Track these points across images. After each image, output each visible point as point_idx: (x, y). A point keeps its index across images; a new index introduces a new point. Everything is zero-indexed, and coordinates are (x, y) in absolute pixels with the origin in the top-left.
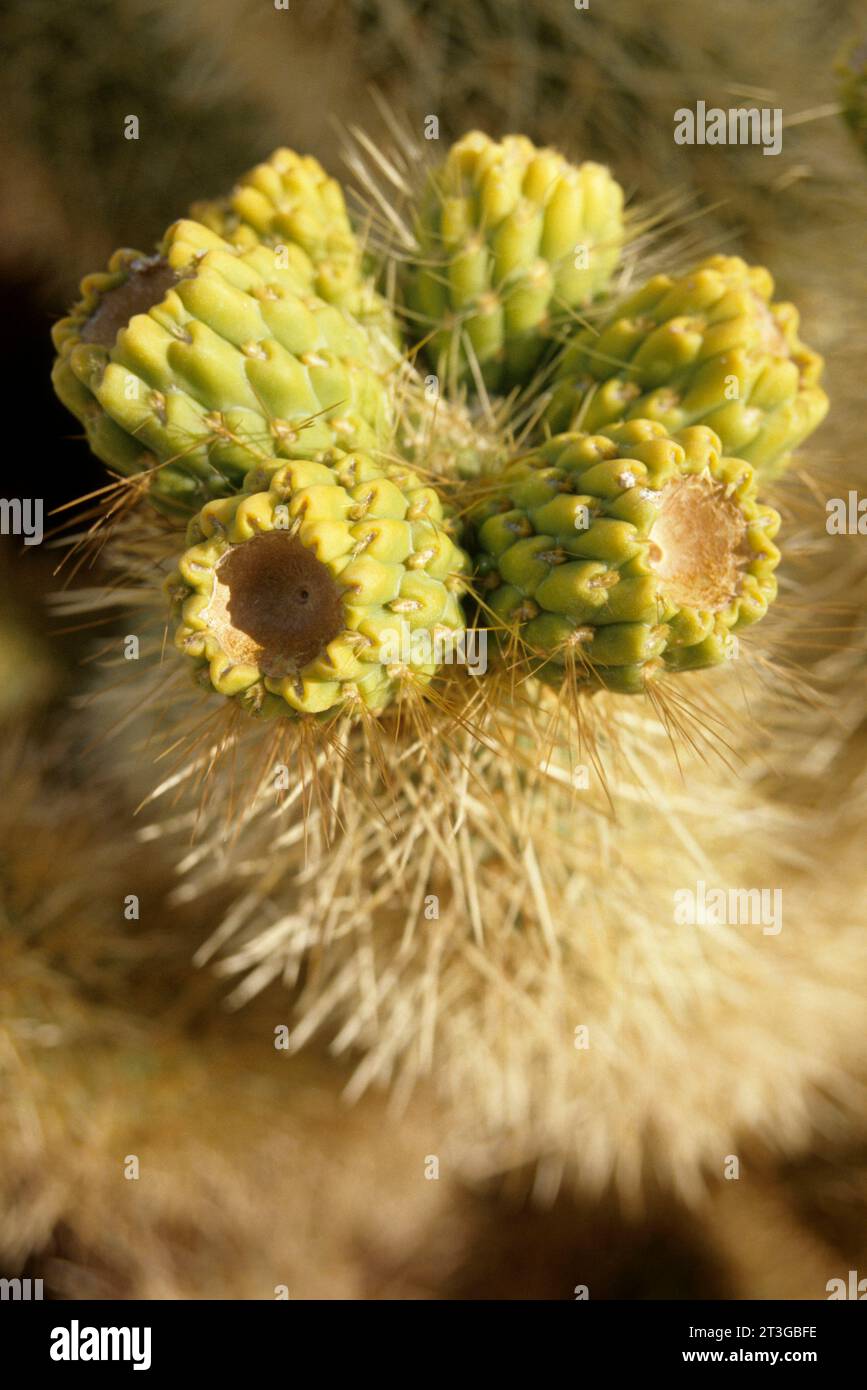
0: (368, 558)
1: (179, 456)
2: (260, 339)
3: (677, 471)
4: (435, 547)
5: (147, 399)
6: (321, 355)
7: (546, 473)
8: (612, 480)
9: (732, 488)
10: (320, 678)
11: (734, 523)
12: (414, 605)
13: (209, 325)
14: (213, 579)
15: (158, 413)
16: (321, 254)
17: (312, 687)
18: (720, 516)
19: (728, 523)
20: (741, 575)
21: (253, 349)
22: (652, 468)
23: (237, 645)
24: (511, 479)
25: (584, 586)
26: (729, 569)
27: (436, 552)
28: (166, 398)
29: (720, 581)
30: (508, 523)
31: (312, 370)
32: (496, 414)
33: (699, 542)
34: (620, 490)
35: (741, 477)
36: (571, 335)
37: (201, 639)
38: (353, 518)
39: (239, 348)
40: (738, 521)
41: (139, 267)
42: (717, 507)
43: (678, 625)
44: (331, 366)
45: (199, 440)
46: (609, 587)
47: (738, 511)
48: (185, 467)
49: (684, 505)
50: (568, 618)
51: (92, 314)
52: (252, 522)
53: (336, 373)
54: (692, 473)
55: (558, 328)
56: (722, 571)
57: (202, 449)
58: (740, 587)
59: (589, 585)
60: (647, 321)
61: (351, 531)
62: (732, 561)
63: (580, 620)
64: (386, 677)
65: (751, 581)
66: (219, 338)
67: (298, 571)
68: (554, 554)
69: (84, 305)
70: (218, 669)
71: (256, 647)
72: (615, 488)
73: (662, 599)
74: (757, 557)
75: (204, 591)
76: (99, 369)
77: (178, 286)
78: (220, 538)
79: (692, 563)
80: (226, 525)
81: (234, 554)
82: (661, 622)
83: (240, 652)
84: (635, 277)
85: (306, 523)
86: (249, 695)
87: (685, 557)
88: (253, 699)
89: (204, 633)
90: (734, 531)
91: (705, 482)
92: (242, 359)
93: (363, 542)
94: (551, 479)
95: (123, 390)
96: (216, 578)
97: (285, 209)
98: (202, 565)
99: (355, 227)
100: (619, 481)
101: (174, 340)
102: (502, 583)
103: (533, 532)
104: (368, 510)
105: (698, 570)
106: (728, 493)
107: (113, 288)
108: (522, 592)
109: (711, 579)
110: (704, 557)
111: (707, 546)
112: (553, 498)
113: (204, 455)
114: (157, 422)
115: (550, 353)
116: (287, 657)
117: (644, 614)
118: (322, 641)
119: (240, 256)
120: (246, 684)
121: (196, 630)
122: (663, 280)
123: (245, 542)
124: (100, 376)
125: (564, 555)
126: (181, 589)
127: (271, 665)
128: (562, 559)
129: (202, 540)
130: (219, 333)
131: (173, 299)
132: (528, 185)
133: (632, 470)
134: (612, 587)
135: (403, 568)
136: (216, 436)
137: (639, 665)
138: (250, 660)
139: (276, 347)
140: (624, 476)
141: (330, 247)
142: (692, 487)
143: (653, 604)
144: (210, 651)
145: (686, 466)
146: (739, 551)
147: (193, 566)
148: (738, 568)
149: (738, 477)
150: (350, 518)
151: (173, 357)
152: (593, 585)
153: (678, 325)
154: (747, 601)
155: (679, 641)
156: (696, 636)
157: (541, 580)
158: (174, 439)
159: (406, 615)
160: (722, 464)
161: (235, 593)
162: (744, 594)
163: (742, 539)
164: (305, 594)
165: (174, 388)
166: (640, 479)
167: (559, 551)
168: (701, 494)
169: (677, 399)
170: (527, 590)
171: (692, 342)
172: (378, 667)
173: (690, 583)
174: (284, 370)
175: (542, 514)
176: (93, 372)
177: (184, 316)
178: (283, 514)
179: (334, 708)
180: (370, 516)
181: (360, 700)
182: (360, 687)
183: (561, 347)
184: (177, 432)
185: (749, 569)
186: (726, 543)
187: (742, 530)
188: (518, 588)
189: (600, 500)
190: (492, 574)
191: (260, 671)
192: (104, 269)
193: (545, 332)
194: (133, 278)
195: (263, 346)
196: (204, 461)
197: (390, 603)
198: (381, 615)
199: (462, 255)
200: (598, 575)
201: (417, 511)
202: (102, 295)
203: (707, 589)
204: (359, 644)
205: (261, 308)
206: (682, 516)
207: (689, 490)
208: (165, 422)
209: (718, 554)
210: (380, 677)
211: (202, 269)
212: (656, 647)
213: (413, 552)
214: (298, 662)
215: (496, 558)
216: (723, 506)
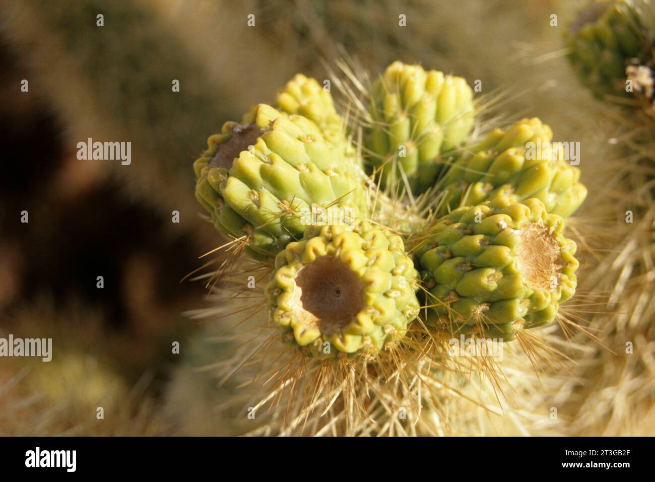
0: (376, 268)
1: (266, 224)
2: (305, 162)
3: (527, 220)
4: (406, 264)
5: (249, 195)
6: (335, 171)
7: (456, 226)
8: (495, 225)
9: (552, 229)
10: (354, 332)
11: (554, 248)
12: (399, 293)
13: (280, 156)
14: (294, 283)
15: (255, 202)
16: (324, 125)
17: (349, 338)
18: (546, 244)
19: (551, 248)
20: (560, 274)
21: (303, 168)
22: (514, 218)
23: (307, 319)
24: (434, 232)
25: (484, 281)
26: (553, 272)
27: (407, 267)
28: (258, 193)
29: (549, 278)
30: (438, 252)
31: (331, 178)
32: (417, 204)
33: (536, 259)
34: (499, 230)
35: (557, 223)
36: (453, 161)
37: (288, 316)
38: (365, 249)
39: (296, 168)
40: (556, 247)
41: (238, 130)
42: (545, 240)
43: (534, 299)
44: (340, 176)
45: (276, 216)
46: (497, 280)
47: (555, 241)
48: (268, 231)
49: (528, 240)
50: (475, 299)
51: (214, 155)
52: (315, 251)
53: (342, 180)
54: (533, 221)
55: (447, 158)
56: (550, 273)
57: (278, 220)
58: (560, 281)
59: (487, 280)
60: (493, 152)
61: (366, 255)
62: (554, 267)
63: (482, 300)
64: (384, 333)
65: (565, 277)
66: (285, 162)
67: (336, 279)
68: (466, 266)
69: (210, 151)
70: (298, 332)
71: (317, 319)
72: (497, 229)
73: (526, 285)
74: (567, 265)
75: (289, 290)
76: (224, 180)
77: (263, 135)
78: (298, 261)
79: (533, 270)
80: (300, 254)
81: (304, 270)
82: (525, 298)
83: (309, 322)
84: (481, 134)
85: (344, 250)
86: (316, 344)
87: (529, 267)
88: (318, 346)
89: (290, 313)
90: (554, 252)
91: (539, 227)
92: (298, 172)
93: (372, 259)
94: (459, 228)
95: (236, 191)
96: (295, 283)
97: (304, 102)
98: (287, 276)
99: (339, 112)
100: (498, 225)
101: (263, 163)
102: (437, 284)
103: (452, 256)
104: (372, 245)
105: (537, 274)
106: (551, 232)
107: (225, 141)
108: (449, 287)
109: (544, 277)
110: (539, 266)
111: (540, 261)
112: (462, 238)
113: (279, 223)
114: (255, 207)
115: (443, 171)
116: (334, 324)
117: (517, 294)
118: (352, 314)
119: (292, 121)
120: (313, 339)
121: (285, 311)
122: (499, 131)
123: (310, 263)
124: (225, 184)
125: (471, 266)
126: (277, 290)
127: (326, 328)
128: (470, 268)
129: (286, 264)
130: (285, 160)
131: (261, 142)
132: (428, 86)
133: (505, 220)
134: (499, 281)
135: (391, 274)
136: (285, 213)
137: (512, 323)
138: (314, 326)
139: (313, 166)
140: (501, 223)
141: (329, 121)
142: (532, 230)
143: (522, 288)
144: (294, 322)
145: (531, 217)
146: (557, 262)
147: (283, 277)
148: (558, 271)
149: (555, 223)
150: (363, 249)
151: (264, 172)
152: (489, 279)
153: (511, 152)
154: (564, 287)
155: (535, 308)
156: (544, 305)
157: (460, 280)
158: (264, 215)
159: (395, 298)
160: (548, 216)
161: (304, 291)
162: (563, 283)
163: (558, 256)
164: (338, 292)
165: (263, 189)
166: (509, 224)
167: (469, 264)
168: (537, 233)
169: (513, 190)
170: (452, 286)
171: (519, 160)
172: (380, 327)
173: (534, 280)
174: (318, 178)
175: (456, 246)
176: (221, 182)
177: (267, 151)
178: (330, 247)
179: (360, 350)
180: (373, 247)
181: (372, 345)
182: (372, 338)
183: (449, 167)
184: (265, 211)
185: (563, 271)
186: (550, 258)
187: (558, 252)
188: (446, 286)
189: (488, 236)
190: (431, 280)
191: (321, 331)
192: (220, 132)
193: (439, 162)
194: (235, 136)
195: (307, 166)
196: (278, 227)
197: (386, 292)
198: (383, 299)
199: (396, 122)
200: (491, 275)
201: (394, 246)
202: (219, 145)
203: (543, 282)
204: (373, 313)
205: (305, 147)
206: (527, 246)
207: (531, 231)
208: (259, 207)
209: (546, 265)
210: (381, 333)
211: (275, 126)
212: (523, 312)
213: (394, 266)
214: (340, 326)
215: (432, 272)
216: (548, 239)
